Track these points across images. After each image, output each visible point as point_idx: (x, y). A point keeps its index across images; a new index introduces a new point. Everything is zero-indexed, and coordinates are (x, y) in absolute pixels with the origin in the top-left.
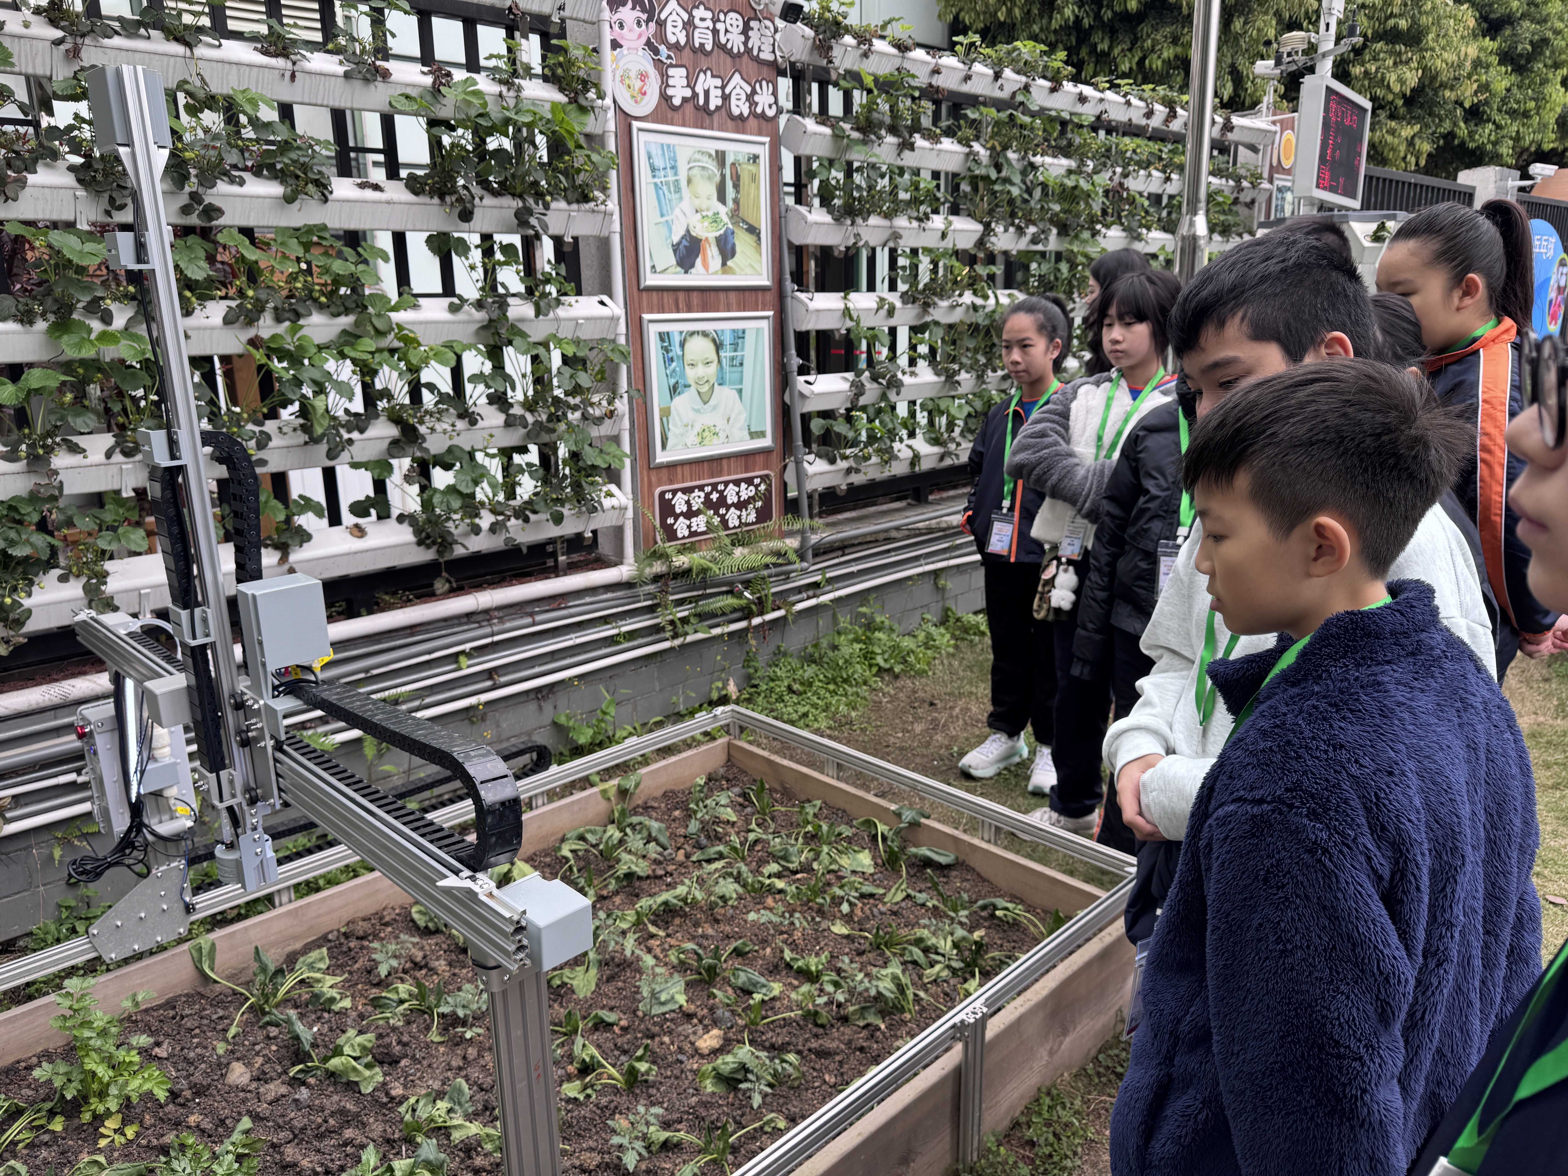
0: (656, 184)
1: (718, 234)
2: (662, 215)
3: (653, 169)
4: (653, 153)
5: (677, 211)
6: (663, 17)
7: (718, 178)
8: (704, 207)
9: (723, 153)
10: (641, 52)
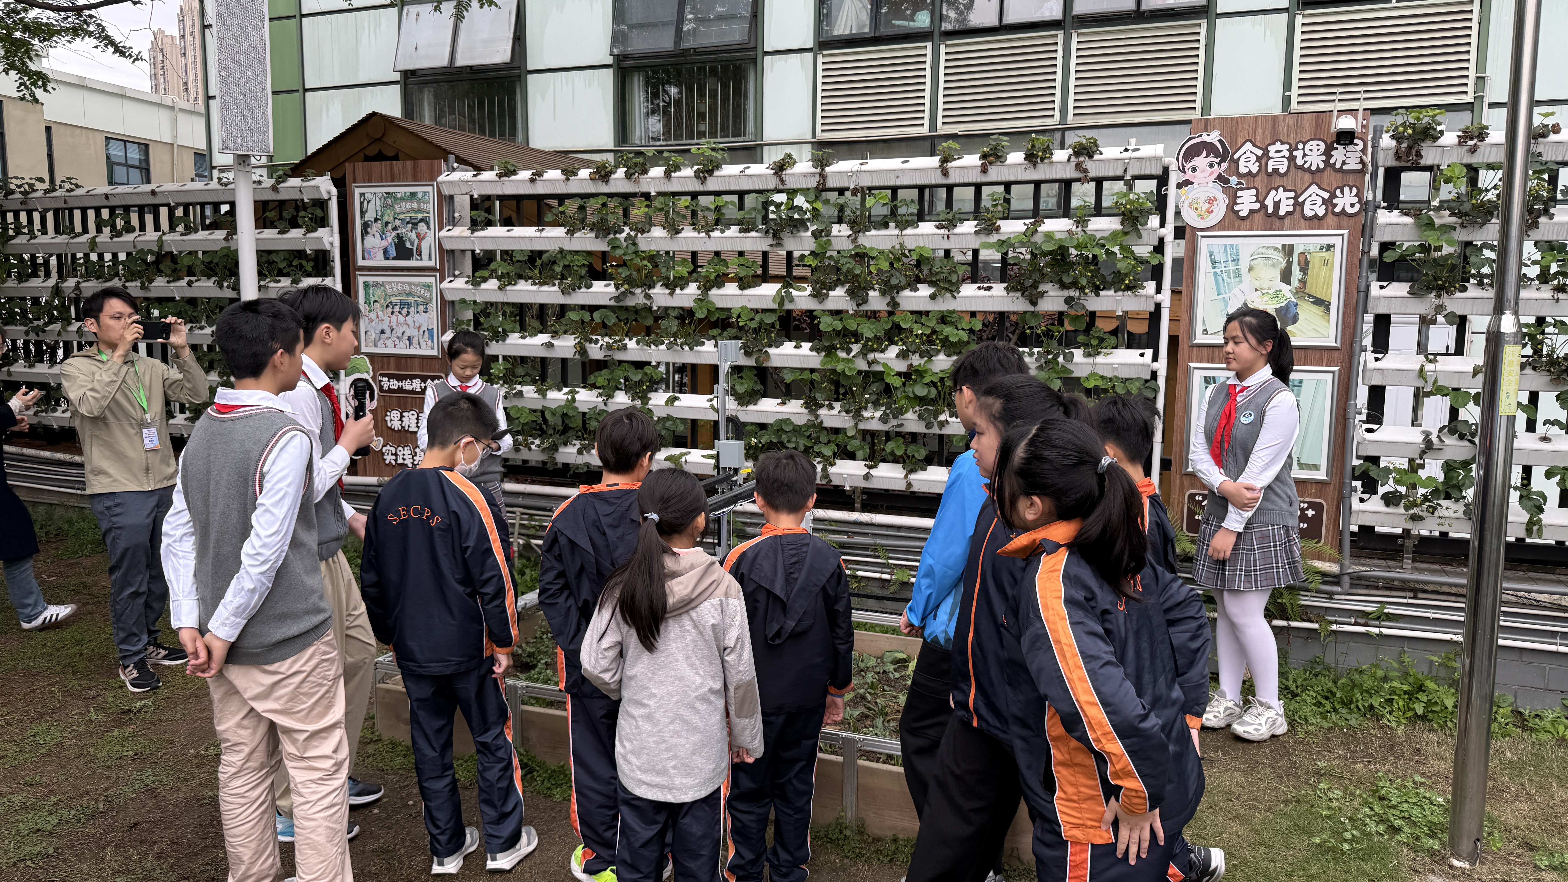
0: (1215, 273)
1: (1278, 306)
2: (1219, 294)
3: (1214, 263)
4: (1215, 252)
5: (1236, 291)
6: (1236, 157)
7: (1283, 264)
8: (1265, 286)
9: (1292, 246)
10: (1211, 184)
